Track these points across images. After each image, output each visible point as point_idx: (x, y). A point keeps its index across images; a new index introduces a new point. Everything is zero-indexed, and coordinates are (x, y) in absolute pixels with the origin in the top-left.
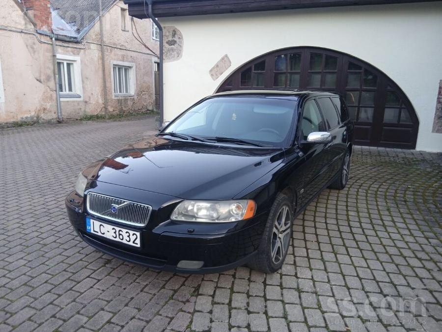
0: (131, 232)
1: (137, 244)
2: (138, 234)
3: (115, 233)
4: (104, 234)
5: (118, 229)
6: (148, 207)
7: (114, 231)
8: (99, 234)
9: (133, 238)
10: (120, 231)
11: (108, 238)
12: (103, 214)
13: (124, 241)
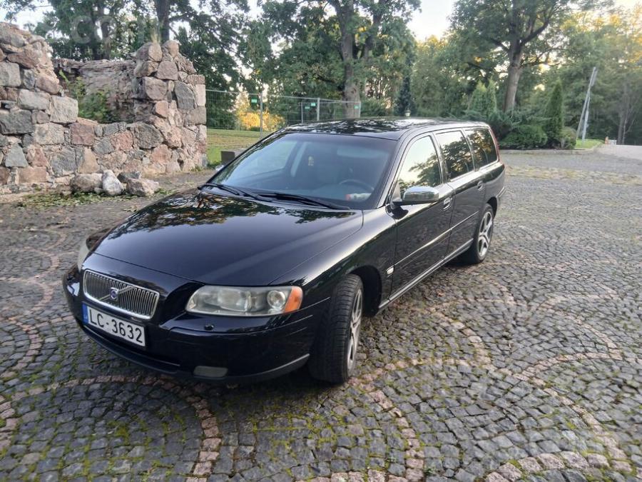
0: (134, 327)
1: (141, 342)
2: (142, 329)
3: (115, 326)
4: (102, 326)
5: (118, 321)
6: (155, 294)
7: (114, 323)
8: (98, 326)
9: (136, 334)
10: (120, 324)
11: (107, 331)
12: (102, 300)
13: (126, 338)
